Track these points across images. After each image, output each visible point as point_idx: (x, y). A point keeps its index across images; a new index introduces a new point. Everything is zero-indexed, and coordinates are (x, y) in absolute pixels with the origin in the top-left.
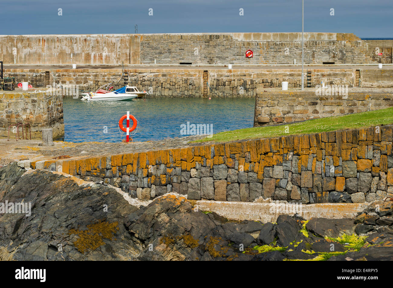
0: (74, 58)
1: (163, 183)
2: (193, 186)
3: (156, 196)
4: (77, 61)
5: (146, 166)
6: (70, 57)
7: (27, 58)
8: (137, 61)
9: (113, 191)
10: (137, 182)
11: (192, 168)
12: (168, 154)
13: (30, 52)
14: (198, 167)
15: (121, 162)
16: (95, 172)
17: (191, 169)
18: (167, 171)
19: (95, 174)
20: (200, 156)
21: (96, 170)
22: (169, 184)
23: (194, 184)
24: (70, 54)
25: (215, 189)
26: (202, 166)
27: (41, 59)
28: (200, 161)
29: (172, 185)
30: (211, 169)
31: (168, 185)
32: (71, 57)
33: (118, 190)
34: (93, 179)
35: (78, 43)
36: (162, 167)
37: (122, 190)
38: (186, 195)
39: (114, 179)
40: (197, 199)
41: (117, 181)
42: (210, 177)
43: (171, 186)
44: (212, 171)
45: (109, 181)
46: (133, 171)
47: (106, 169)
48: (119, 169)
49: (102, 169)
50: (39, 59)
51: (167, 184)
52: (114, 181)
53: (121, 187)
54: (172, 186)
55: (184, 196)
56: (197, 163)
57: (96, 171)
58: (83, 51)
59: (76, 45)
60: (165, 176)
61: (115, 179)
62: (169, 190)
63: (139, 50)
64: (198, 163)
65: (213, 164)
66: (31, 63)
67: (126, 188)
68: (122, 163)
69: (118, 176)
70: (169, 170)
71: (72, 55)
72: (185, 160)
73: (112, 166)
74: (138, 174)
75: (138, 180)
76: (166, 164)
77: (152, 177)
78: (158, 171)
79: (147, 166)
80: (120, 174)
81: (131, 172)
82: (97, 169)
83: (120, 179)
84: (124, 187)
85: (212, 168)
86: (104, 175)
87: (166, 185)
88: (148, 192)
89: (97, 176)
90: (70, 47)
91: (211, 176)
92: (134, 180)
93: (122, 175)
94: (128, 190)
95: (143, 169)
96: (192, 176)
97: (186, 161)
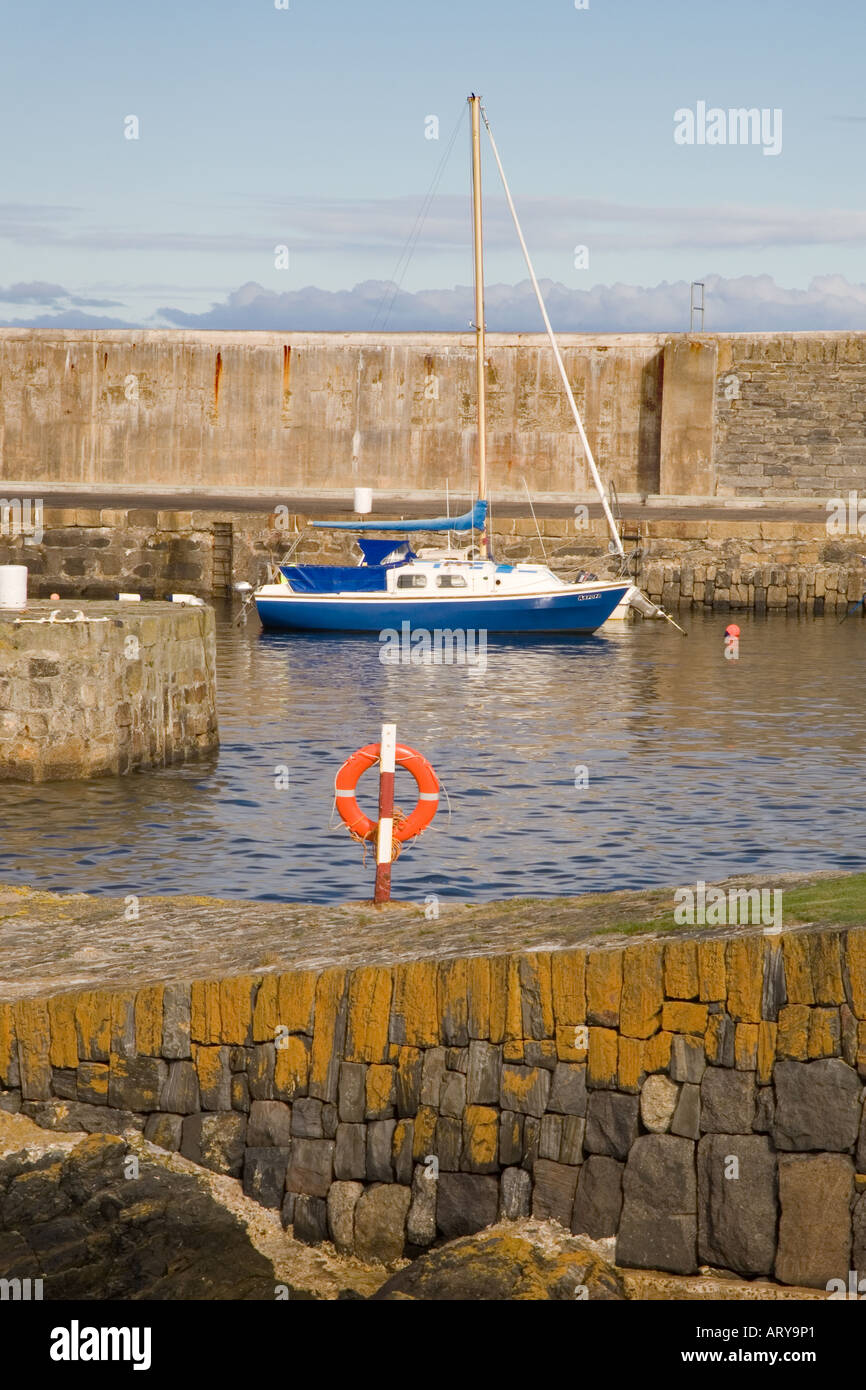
0: (371, 454)
1: (482, 1155)
2: (652, 1185)
3: (441, 1236)
4: (385, 474)
5: (386, 1050)
6: (349, 450)
7: (128, 447)
8: (698, 477)
9: (186, 1196)
10: (331, 1146)
11: (648, 1074)
12: (514, 982)
13: (141, 417)
14: (682, 1070)
15: (247, 1021)
16: (102, 1077)
17: (642, 1081)
18: (505, 1086)
19: (101, 1087)
20: (696, 1000)
21: (107, 1062)
22: (518, 1165)
23: (655, 1170)
24: (348, 438)
25: (779, 1213)
26: (709, 1063)
27: (200, 456)
28: (697, 1034)
29: (530, 1172)
30: (760, 1087)
31: (511, 1171)
32: (356, 451)
33: (225, 1190)
34: (85, 1120)
35: (393, 382)
36: (480, 1057)
37: (248, 1190)
38: (611, 1241)
39: (206, 1120)
40: (677, 1267)
41: (222, 1137)
42: (756, 1132)
43: (525, 1177)
44: (766, 1095)
45: (177, 1135)
46: (315, 1078)
47: (162, 1057)
48: (234, 1060)
49: (141, 1057)
50: (188, 461)
51: (503, 1167)
52: (206, 1132)
53: (241, 1173)
54: (533, 1182)
55: (594, 1245)
56: (680, 1042)
57: (105, 1068)
58: (416, 420)
59: (379, 385)
60: (490, 1114)
61: (210, 1124)
62: (514, 1202)
63: (707, 417)
64: (687, 1046)
65: (771, 1056)
66: (144, 480)
67: (269, 1178)
68: (250, 1029)
69: (229, 1106)
70: (514, 1082)
71: (357, 440)
72: (608, 1022)
73: (199, 1043)
74: (337, 1100)
75: (341, 1136)
76: (501, 1043)
77: (421, 1117)
78: (452, 1084)
79: (394, 1049)
80: (239, 1091)
81: (303, 1083)
82: (114, 1058)
83: (236, 1121)
84: (258, 1175)
85: (765, 1078)
86: (148, 1094)
87: (497, 1173)
88: (394, 1213)
89: (109, 1102)
90: (349, 399)
91: (760, 1128)
92: (317, 1131)
93: (252, 1099)
94: (275, 1195)
95: (369, 1064)
96: (649, 1124)
97: (617, 1029)
